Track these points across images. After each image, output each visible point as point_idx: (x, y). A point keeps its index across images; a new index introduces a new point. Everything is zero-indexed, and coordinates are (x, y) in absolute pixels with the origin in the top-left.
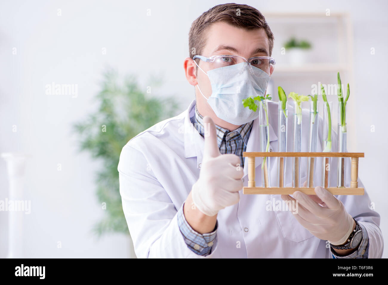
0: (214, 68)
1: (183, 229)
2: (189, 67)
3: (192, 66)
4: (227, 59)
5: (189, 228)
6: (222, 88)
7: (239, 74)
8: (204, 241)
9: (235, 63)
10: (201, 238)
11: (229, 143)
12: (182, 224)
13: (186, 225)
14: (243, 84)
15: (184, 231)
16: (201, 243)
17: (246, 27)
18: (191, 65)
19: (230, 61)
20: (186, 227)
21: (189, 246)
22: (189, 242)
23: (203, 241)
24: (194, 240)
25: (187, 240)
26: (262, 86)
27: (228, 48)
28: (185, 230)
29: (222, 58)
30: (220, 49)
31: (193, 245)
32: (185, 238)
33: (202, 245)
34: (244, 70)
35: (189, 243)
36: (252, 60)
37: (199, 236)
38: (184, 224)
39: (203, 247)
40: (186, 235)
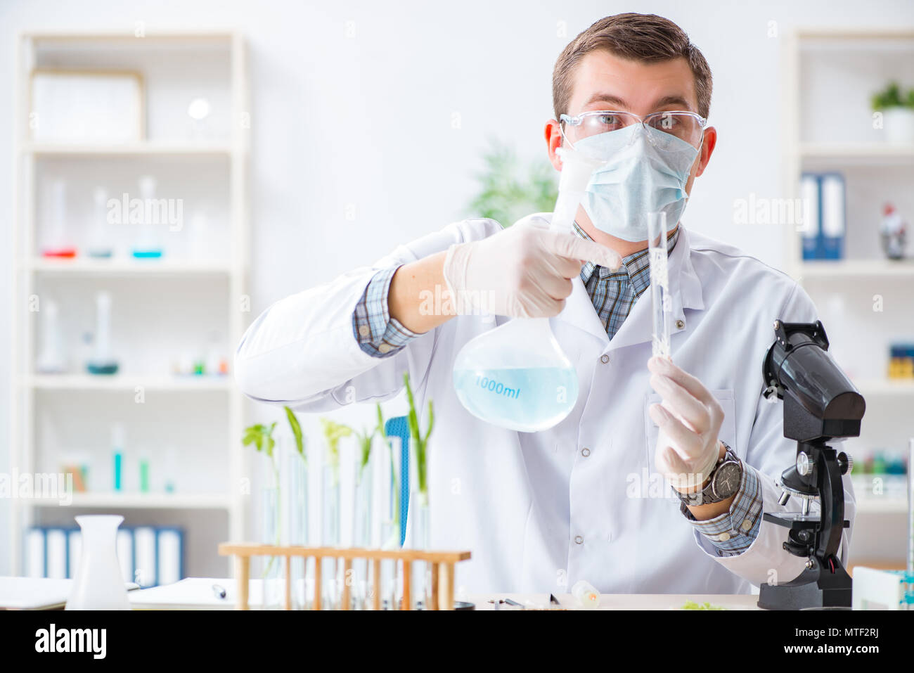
0: (586, 136)
1: (373, 288)
2: (553, 137)
3: (558, 135)
4: (609, 119)
5: (383, 293)
6: (598, 174)
7: (627, 146)
8: (384, 330)
9: (624, 125)
10: (384, 322)
11: (604, 282)
12: (380, 281)
13: (384, 286)
14: (633, 163)
15: (373, 291)
16: (376, 330)
17: (641, 57)
18: (557, 133)
19: (615, 122)
20: (381, 290)
21: (356, 318)
22: (361, 313)
23: (382, 329)
24: (372, 316)
25: (363, 307)
26: (676, 167)
27: (607, 98)
28: (375, 291)
29: (601, 118)
30: (593, 100)
31: (363, 322)
32: (363, 301)
33: (374, 334)
34: (637, 138)
35: (359, 314)
36: (651, 118)
37: (384, 317)
38: (382, 284)
39: (372, 338)
40: (368, 299)
